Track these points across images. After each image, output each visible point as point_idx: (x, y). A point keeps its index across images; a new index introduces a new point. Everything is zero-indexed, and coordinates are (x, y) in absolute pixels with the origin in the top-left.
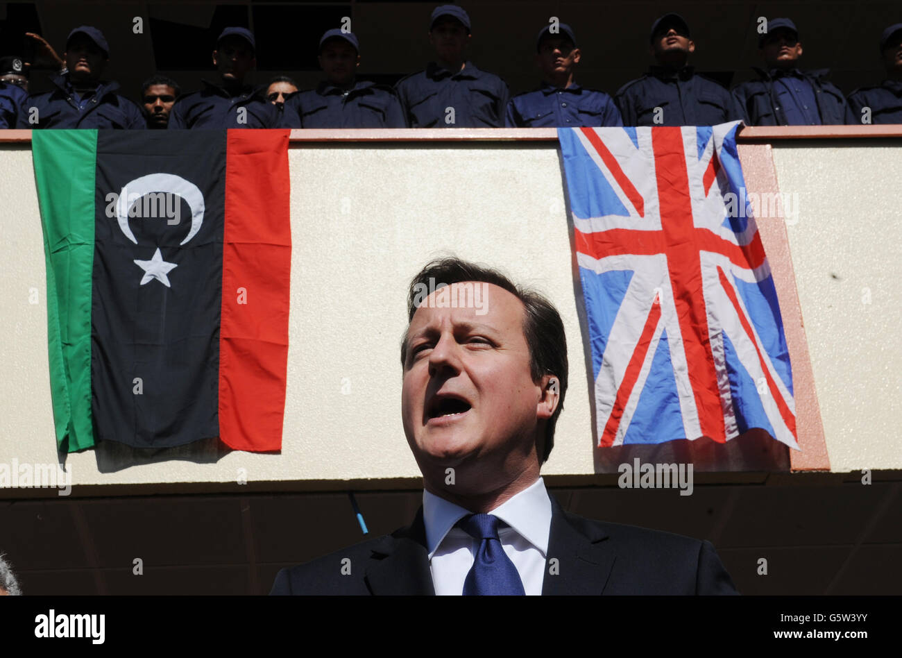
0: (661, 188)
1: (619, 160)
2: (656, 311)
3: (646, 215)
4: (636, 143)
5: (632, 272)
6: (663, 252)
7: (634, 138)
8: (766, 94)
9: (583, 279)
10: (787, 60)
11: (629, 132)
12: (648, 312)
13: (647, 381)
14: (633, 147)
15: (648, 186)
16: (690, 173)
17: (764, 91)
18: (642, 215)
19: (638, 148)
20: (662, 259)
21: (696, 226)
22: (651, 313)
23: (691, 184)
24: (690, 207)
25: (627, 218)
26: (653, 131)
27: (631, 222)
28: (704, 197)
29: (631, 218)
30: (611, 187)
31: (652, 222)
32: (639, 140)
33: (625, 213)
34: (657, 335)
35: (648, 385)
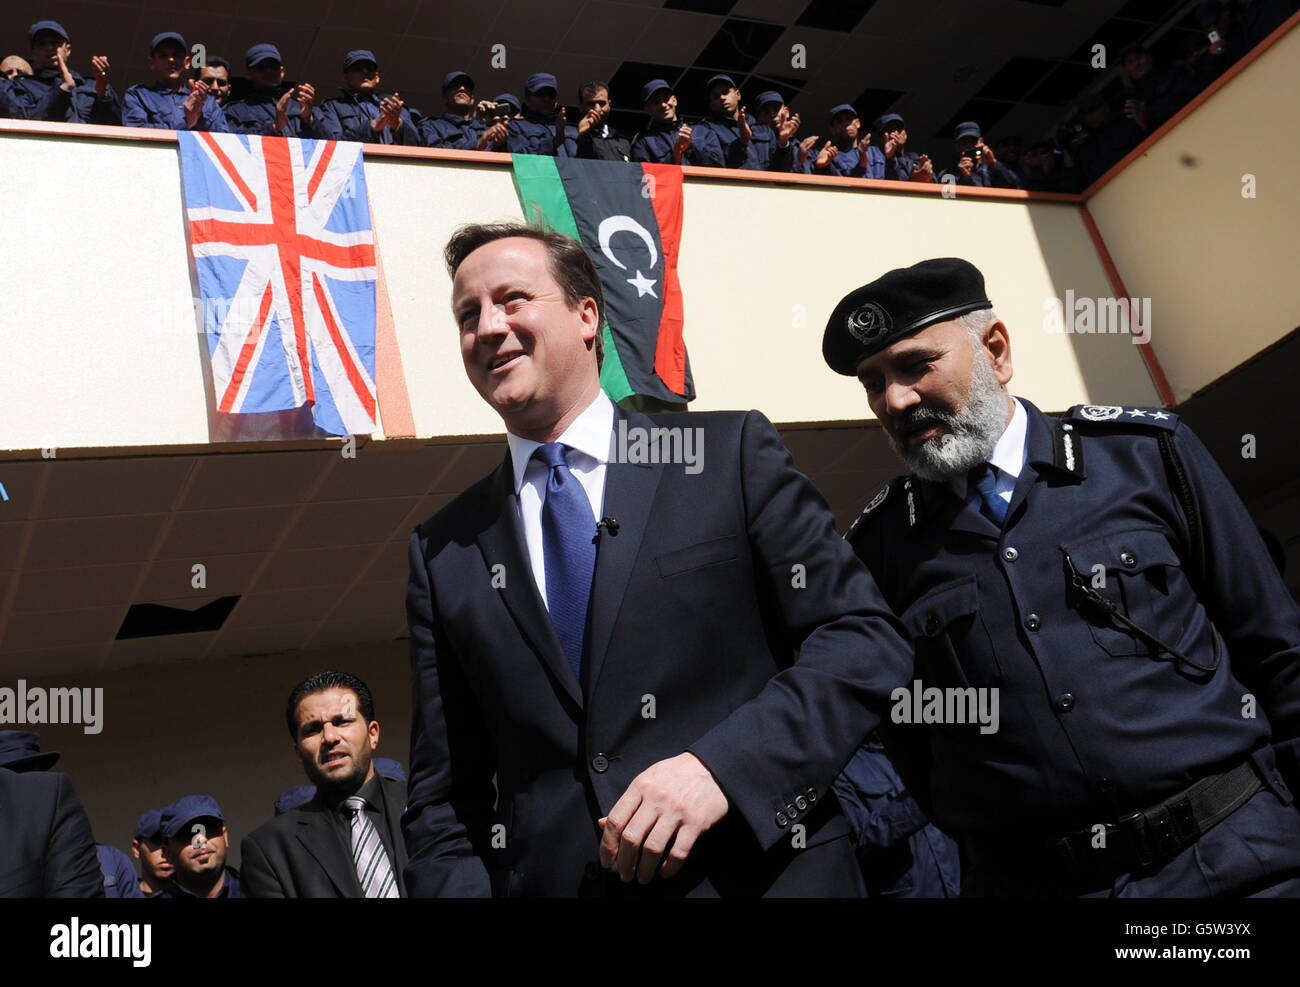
0: (272, 187)
1: (234, 162)
2: (268, 296)
3: (259, 211)
4: (248, 149)
5: (246, 262)
6: (275, 243)
7: (246, 144)
8: (356, 118)
9: (199, 270)
10: (368, 88)
11: (241, 139)
12: (262, 296)
13: (260, 360)
14: (246, 152)
15: (260, 186)
16: (296, 182)
17: (354, 114)
18: (255, 210)
19: (250, 152)
20: (273, 248)
21: (298, 232)
22: (264, 297)
23: (296, 192)
24: (294, 213)
25: (242, 213)
26: (263, 140)
27: (246, 216)
28: (307, 204)
29: (245, 213)
30: (226, 185)
31: (264, 216)
32: (251, 146)
33: (241, 208)
34: (269, 318)
35: (261, 363)
